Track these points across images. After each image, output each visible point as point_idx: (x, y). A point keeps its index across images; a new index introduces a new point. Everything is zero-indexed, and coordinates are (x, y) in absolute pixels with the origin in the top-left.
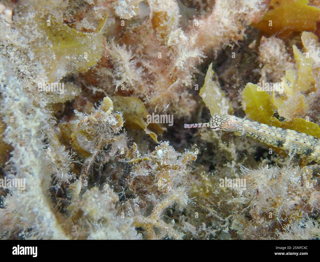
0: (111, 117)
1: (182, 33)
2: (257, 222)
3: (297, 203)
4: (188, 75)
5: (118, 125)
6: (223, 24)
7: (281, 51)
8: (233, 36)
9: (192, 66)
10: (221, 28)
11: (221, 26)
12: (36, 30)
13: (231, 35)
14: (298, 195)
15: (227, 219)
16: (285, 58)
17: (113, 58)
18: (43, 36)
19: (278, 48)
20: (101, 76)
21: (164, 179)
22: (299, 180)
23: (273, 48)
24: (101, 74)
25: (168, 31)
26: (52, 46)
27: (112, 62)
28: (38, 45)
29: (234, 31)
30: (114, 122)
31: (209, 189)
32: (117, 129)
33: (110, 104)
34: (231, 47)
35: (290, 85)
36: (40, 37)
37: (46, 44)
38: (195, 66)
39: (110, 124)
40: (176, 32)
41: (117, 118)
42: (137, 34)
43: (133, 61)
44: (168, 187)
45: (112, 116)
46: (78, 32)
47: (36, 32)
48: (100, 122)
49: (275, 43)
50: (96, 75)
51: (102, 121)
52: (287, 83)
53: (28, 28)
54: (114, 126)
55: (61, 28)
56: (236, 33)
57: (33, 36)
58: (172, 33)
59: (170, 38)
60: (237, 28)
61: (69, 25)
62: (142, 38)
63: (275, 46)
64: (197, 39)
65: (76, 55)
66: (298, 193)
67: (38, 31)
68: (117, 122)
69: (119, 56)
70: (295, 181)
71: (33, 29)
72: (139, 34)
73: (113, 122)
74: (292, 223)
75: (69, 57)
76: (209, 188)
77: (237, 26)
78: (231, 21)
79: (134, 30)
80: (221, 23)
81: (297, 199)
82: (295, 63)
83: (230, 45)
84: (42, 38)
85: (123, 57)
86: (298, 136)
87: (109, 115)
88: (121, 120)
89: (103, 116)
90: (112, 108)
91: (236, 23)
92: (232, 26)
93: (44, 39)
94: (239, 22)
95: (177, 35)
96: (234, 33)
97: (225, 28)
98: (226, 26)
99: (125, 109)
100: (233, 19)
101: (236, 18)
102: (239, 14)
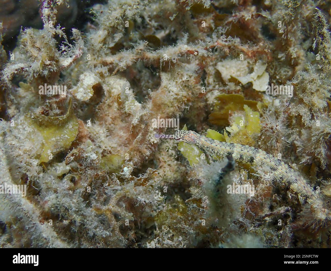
1: (136, 102)
8: (186, 99)
12: (27, 127)
13: (184, 99)
18: (33, 130)
26: (40, 134)
28: (31, 137)
29: (184, 95)
36: (31, 131)
37: (36, 134)
40: (130, 101)
46: (52, 118)
47: (27, 128)
53: (21, 127)
55: (41, 118)
56: (187, 97)
57: (26, 132)
58: (127, 103)
59: (126, 106)
60: (186, 92)
61: (45, 115)
62: (107, 112)
65: (58, 136)
67: (29, 127)
69: (95, 131)
71: (24, 127)
75: (54, 139)
78: (179, 89)
84: (33, 131)
86: (243, 148)
91: (184, 89)
92: (181, 92)
93: (34, 132)
94: (186, 88)
95: (133, 104)
96: (185, 97)
97: (176, 94)
98: (176, 93)
99: (111, 166)
100: (180, 87)
101: (182, 85)
102: (183, 81)
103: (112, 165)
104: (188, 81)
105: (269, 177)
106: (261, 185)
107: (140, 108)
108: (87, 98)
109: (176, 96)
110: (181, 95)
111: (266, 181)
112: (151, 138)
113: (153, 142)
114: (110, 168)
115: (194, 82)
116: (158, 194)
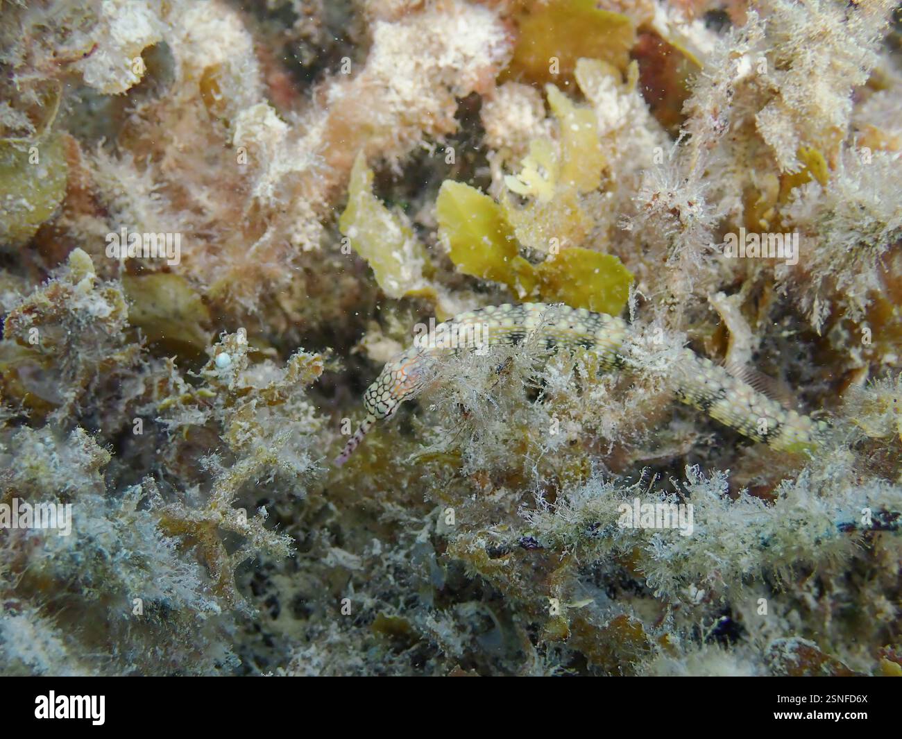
0: (93, 297)
1: (271, 113)
2: (487, 498)
3: (574, 436)
4: (311, 223)
5: (115, 315)
6: (398, 92)
7: (535, 114)
8: (431, 122)
9: (320, 199)
10: (392, 103)
11: (393, 96)
13: (424, 121)
14: (575, 418)
15: (427, 519)
16: (547, 132)
17: (103, 190)
19: (528, 110)
20: (80, 238)
21: (243, 424)
22: (571, 380)
23: (514, 108)
24: (81, 233)
25: (231, 111)
27: (103, 201)
29: (431, 109)
30: (105, 310)
31: (376, 454)
32: (114, 325)
33: (85, 267)
34: (427, 151)
35: (546, 176)
38: (326, 200)
39: (96, 314)
40: (253, 110)
41: (110, 298)
42: (152, 123)
43: (157, 196)
44: (254, 439)
45: (95, 295)
48: (66, 312)
49: (517, 97)
50: (69, 238)
51: (71, 308)
52: (538, 170)
54: (105, 320)
56: (436, 116)
58: (242, 115)
59: (239, 126)
60: (438, 102)
62: (169, 132)
63: (520, 105)
64: (324, 133)
66: (573, 413)
68: (113, 309)
69: (117, 184)
70: (562, 386)
72: (159, 122)
73: (100, 310)
74: (568, 487)
76: (377, 450)
77: (437, 98)
78: (419, 86)
79: (143, 113)
80: (393, 91)
81: (574, 429)
82: (554, 119)
83: (426, 146)
85: (126, 185)
87: (88, 293)
88: (119, 301)
89: (69, 294)
90: (92, 275)
91: (434, 91)
92: (424, 99)
94: (441, 90)
95: (259, 119)
96: (432, 115)
97: (406, 103)
98: (409, 99)
99: (149, 308)
100: (426, 80)
101: (431, 78)
102: (439, 69)
103: (154, 305)
104: (456, 70)
105: (666, 367)
106: (641, 391)
107: (280, 139)
108: (120, 86)
109: (402, 108)
110: (421, 106)
111: (654, 378)
112: (297, 230)
113: (301, 245)
114: (144, 313)
115: (472, 80)
116: (306, 412)
